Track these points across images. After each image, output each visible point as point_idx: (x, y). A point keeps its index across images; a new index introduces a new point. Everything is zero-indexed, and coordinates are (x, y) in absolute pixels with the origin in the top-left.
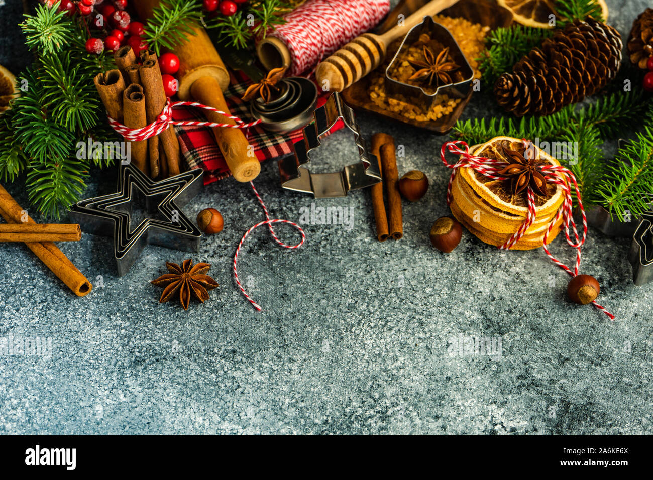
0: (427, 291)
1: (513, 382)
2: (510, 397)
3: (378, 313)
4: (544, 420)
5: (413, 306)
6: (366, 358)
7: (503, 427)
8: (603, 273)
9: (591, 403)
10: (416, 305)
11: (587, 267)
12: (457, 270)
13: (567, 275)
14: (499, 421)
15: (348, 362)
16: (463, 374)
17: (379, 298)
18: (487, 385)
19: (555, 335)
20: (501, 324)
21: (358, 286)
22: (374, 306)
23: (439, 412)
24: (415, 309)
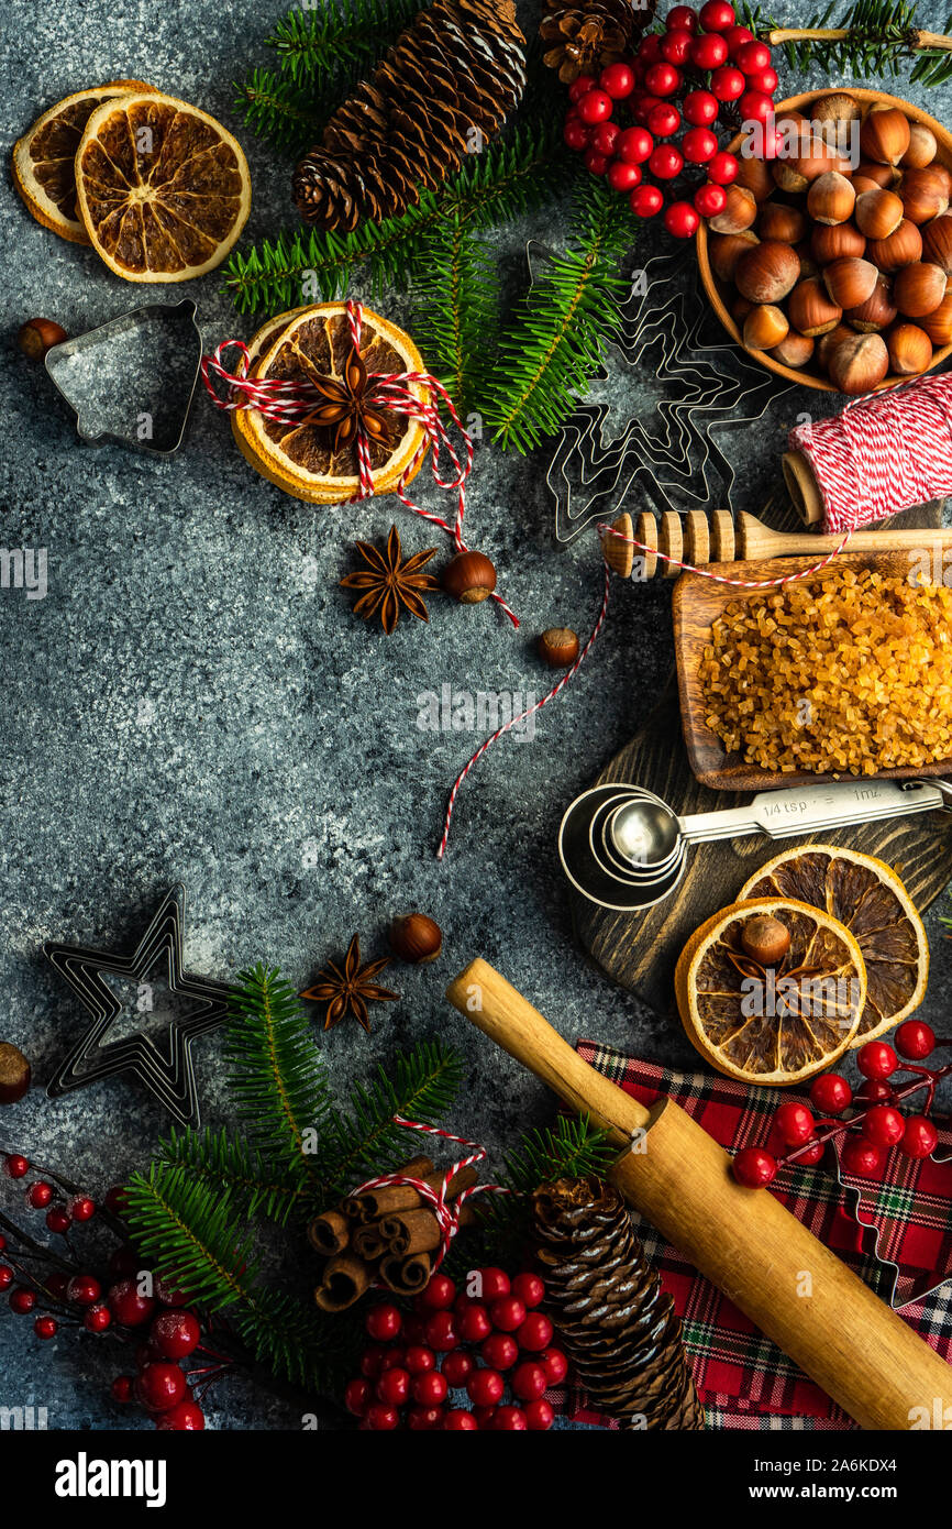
0: (211, 607)
1: (360, 765)
2: (355, 794)
3: (132, 665)
4: (410, 830)
5: (189, 642)
6: (121, 757)
7: (347, 851)
8: (504, 522)
9: (483, 786)
10: (194, 638)
11: (477, 513)
12: (259, 554)
13: (444, 534)
14: (340, 842)
15: (94, 769)
16: (279, 763)
17: (132, 634)
18: (318, 777)
19: (425, 663)
20: (336, 655)
21: (94, 614)
22: (125, 653)
23: (246, 841)
24: (192, 647)
